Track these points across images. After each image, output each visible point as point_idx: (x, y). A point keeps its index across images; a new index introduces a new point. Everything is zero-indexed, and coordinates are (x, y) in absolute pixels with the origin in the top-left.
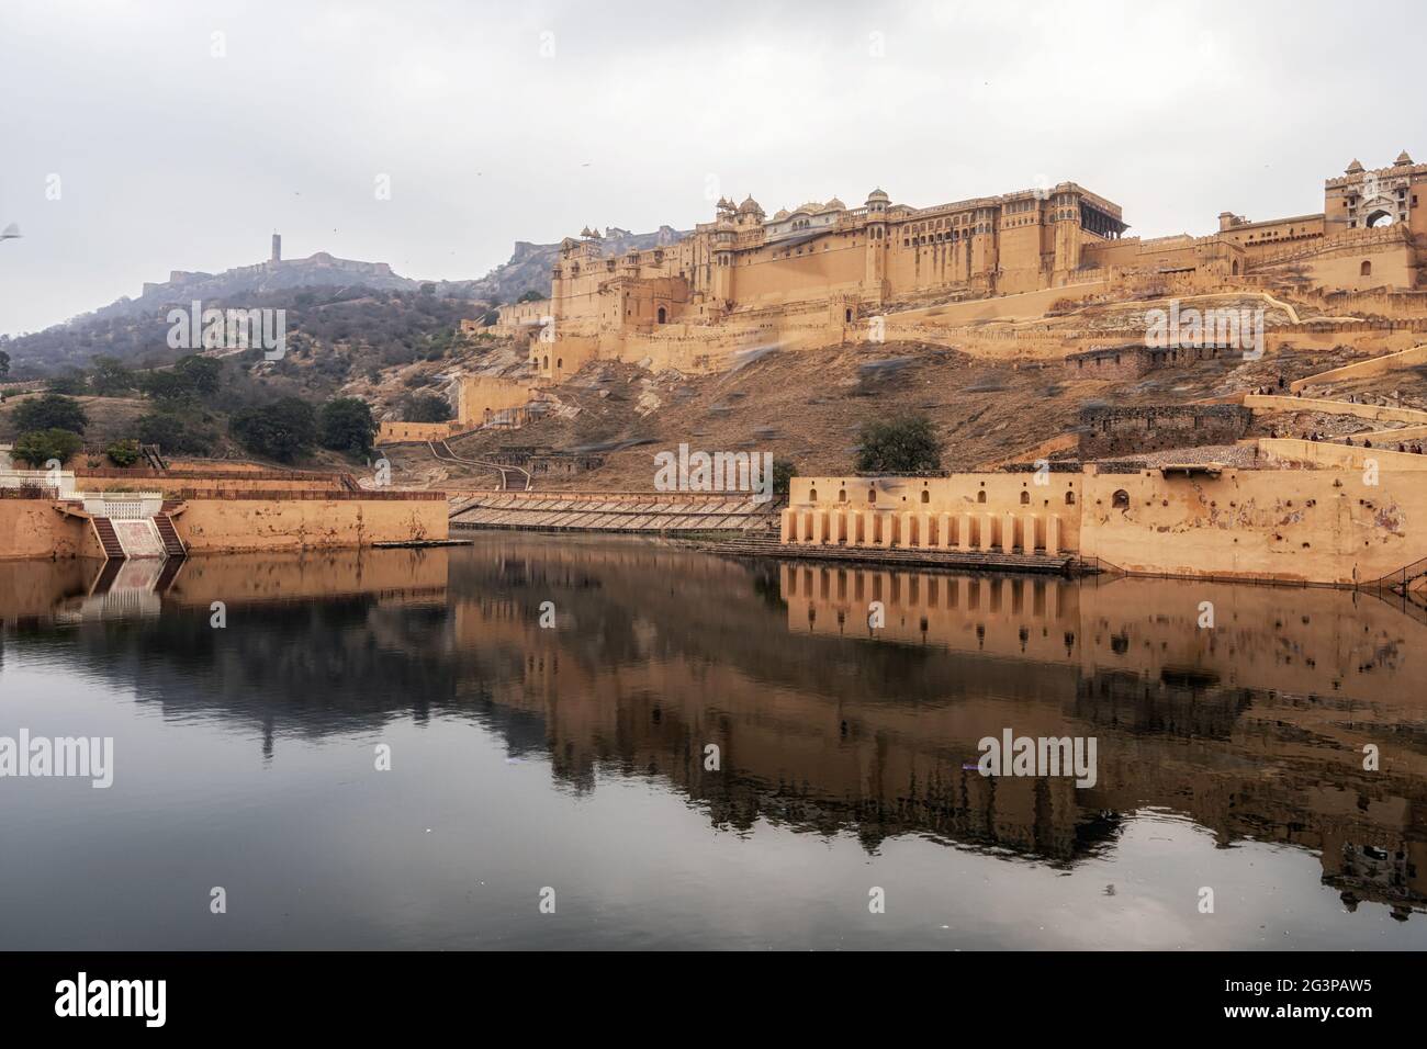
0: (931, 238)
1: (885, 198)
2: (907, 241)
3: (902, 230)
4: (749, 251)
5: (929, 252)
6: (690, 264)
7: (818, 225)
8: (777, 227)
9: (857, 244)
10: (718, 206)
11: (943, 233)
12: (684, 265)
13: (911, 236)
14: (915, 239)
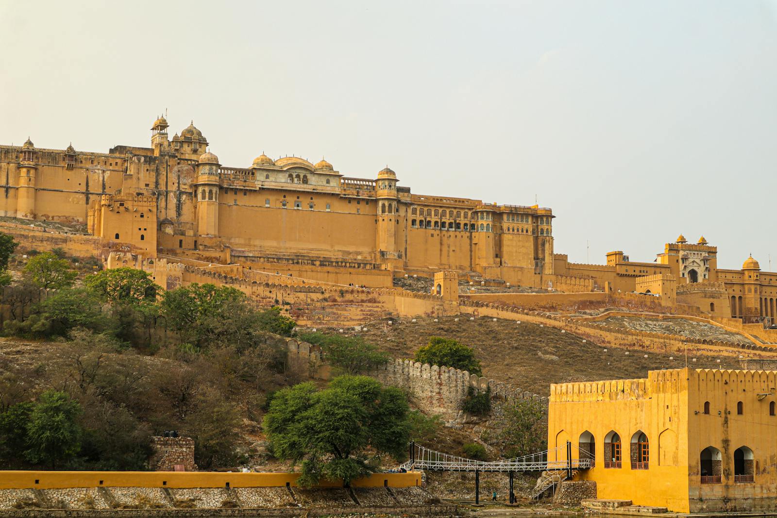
0: (436, 223)
1: (392, 177)
2: (414, 222)
3: (410, 211)
4: (236, 191)
5: (435, 235)
6: (152, 186)
7: (315, 183)
8: (270, 174)
9: (360, 212)
10: (153, 129)
11: (448, 222)
12: (143, 186)
13: (419, 218)
14: (421, 222)
